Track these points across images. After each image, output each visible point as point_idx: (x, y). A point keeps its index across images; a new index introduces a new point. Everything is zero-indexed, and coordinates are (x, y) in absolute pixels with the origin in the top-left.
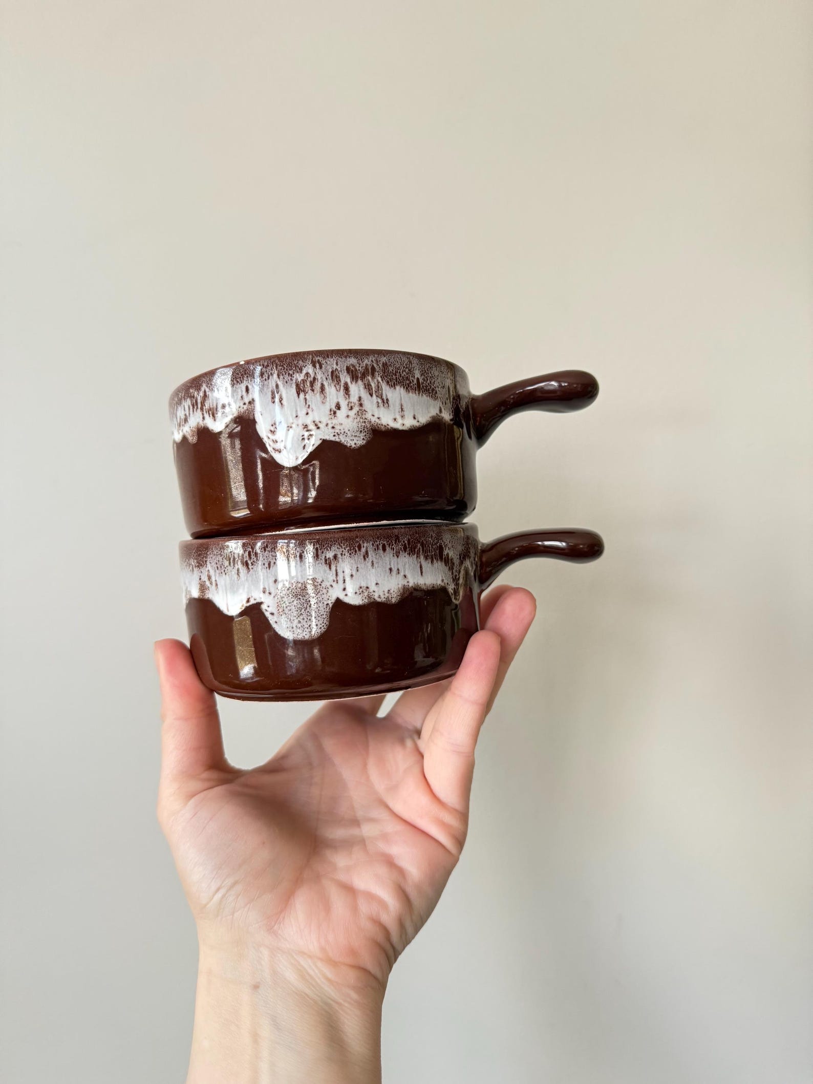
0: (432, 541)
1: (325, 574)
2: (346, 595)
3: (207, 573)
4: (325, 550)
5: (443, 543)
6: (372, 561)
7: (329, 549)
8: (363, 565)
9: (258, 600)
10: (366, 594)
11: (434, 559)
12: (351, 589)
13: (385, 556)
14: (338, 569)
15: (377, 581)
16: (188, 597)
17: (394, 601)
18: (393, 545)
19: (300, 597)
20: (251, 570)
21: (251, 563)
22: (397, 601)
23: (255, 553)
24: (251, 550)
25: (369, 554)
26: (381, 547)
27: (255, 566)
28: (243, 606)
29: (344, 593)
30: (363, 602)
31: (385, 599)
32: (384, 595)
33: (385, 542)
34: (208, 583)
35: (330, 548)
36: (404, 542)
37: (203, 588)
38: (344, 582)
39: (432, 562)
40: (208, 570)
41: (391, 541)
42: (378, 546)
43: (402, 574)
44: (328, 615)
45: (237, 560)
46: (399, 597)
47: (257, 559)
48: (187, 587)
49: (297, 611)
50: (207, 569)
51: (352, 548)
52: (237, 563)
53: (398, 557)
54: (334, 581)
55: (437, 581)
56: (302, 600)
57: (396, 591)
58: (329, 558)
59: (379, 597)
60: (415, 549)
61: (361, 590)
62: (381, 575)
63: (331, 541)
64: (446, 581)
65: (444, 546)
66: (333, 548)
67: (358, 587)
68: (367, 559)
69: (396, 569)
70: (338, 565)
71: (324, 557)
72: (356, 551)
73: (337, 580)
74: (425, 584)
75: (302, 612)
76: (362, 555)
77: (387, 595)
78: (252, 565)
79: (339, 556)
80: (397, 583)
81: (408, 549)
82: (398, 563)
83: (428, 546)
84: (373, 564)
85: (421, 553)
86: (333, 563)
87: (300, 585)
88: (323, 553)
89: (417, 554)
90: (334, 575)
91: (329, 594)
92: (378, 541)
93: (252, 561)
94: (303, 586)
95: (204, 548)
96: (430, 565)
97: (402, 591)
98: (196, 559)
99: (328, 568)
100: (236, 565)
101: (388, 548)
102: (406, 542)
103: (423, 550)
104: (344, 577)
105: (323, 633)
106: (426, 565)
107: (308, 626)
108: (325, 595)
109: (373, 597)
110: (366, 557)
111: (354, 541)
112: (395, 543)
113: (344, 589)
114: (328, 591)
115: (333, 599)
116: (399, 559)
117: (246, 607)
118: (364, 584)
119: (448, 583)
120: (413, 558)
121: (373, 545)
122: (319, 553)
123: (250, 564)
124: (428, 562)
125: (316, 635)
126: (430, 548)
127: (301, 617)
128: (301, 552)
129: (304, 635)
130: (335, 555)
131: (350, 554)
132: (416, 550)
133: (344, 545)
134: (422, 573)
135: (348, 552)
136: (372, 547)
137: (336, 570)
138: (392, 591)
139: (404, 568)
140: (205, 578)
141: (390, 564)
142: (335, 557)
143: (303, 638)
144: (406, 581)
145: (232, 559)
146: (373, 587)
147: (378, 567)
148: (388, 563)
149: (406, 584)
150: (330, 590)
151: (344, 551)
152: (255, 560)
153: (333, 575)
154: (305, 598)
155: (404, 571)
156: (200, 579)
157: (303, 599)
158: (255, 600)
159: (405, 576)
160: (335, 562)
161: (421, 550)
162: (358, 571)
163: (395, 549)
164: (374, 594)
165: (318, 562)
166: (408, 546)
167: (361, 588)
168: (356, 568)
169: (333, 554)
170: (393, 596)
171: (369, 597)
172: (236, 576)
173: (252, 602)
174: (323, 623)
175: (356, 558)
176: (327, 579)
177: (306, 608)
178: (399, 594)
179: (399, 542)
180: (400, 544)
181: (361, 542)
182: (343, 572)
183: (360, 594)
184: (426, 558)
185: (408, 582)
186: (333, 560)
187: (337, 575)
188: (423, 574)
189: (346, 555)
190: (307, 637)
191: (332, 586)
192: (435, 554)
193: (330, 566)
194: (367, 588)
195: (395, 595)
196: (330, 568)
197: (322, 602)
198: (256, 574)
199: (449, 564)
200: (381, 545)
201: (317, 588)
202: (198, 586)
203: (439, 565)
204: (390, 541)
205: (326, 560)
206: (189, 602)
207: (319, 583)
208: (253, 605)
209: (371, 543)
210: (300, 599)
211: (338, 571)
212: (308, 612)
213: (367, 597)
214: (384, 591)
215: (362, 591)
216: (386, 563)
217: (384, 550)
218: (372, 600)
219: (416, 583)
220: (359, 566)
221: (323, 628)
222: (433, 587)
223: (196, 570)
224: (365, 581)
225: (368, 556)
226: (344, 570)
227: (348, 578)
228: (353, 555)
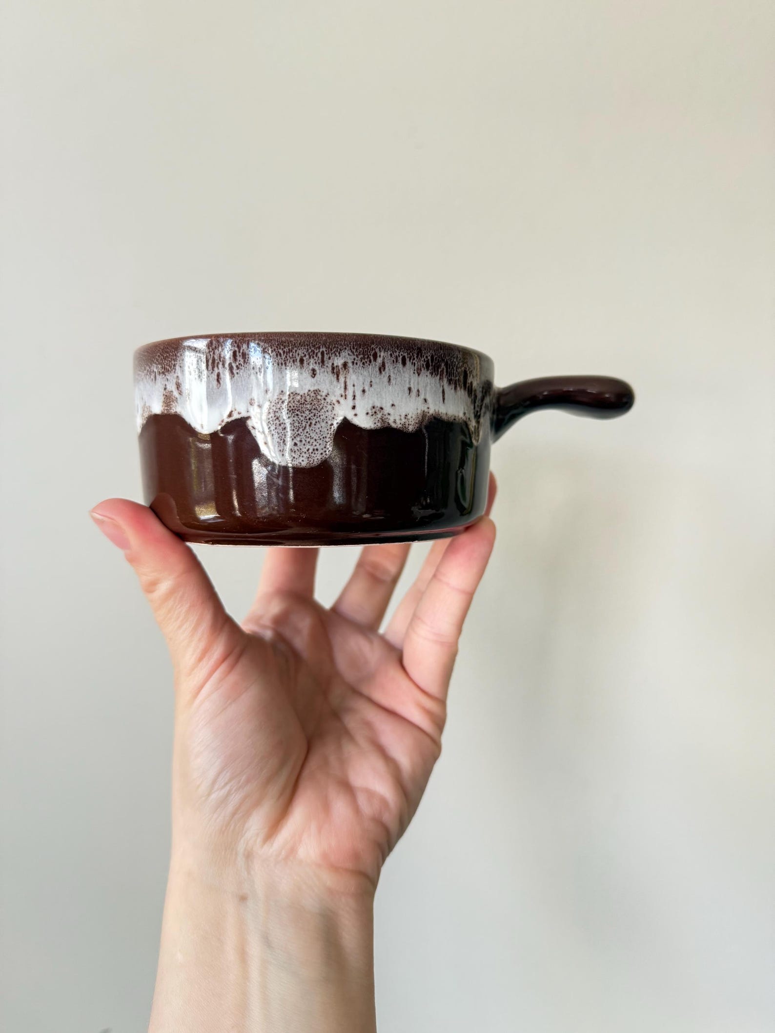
0: (457, 363)
1: (332, 387)
2: (356, 415)
3: (175, 381)
4: (333, 355)
5: (468, 369)
6: (390, 376)
7: (337, 354)
8: (377, 380)
9: (244, 414)
10: (379, 416)
11: (458, 386)
12: (361, 410)
13: (404, 372)
14: (348, 380)
15: (393, 401)
16: (146, 415)
17: (411, 428)
18: (414, 359)
19: (298, 413)
20: (236, 375)
21: (237, 366)
22: (414, 430)
23: (243, 353)
24: (236, 349)
25: (386, 367)
26: (400, 359)
27: (242, 371)
28: (222, 421)
29: (353, 412)
30: (376, 425)
31: (400, 426)
32: (401, 419)
33: (406, 354)
34: (176, 393)
35: (339, 353)
36: (427, 357)
37: (168, 399)
38: (354, 399)
39: (455, 389)
40: (178, 377)
41: (413, 354)
42: (397, 358)
43: (422, 397)
44: (332, 439)
45: (218, 363)
46: (417, 425)
47: (244, 361)
48: (145, 402)
49: (293, 430)
50: (176, 375)
51: (366, 356)
52: (217, 366)
53: (419, 375)
54: (342, 396)
55: (459, 412)
56: (300, 417)
57: (414, 417)
58: (337, 366)
59: (395, 422)
60: (438, 368)
61: (374, 410)
62: (398, 394)
63: (341, 345)
64: (467, 415)
65: (468, 372)
66: (343, 354)
67: (370, 406)
68: (383, 373)
69: (416, 390)
70: (348, 377)
71: (331, 364)
72: (370, 361)
73: (346, 395)
74: (446, 414)
75: (299, 432)
76: (377, 367)
77: (404, 420)
78: (238, 368)
79: (350, 365)
80: (416, 408)
81: (430, 368)
82: (418, 384)
83: (453, 368)
84: (390, 379)
85: (444, 375)
86: (341, 373)
87: (299, 398)
88: (330, 358)
89: (440, 375)
90: (343, 389)
91: (334, 412)
92: (398, 351)
93: (238, 364)
94: (303, 398)
95: (173, 348)
96: (453, 391)
97: (420, 417)
98: (160, 364)
99: (336, 379)
100: (216, 369)
101: (409, 361)
102: (429, 358)
103: (447, 372)
104: (354, 392)
105: (324, 460)
106: (449, 390)
107: (305, 450)
108: (330, 413)
109: (387, 420)
110: (382, 370)
111: (369, 347)
112: (417, 357)
113: (354, 407)
114: (333, 408)
115: (339, 419)
116: (420, 379)
117: (228, 423)
118: (378, 404)
119: (469, 419)
120: (435, 379)
121: (391, 355)
122: (325, 359)
123: (235, 368)
124: (451, 387)
125: (315, 463)
126: (454, 370)
127: (298, 439)
128: (303, 355)
129: (300, 461)
130: (345, 362)
131: (363, 364)
132: (440, 370)
134: (444, 399)
135: (361, 361)
136: (389, 358)
137: (345, 383)
138: (409, 417)
139: (425, 390)
140: (171, 387)
141: (410, 382)
142: (345, 365)
143: (299, 464)
144: (426, 406)
145: (210, 361)
146: (388, 409)
147: (395, 384)
148: (408, 381)
149: (426, 410)
150: (337, 406)
151: (356, 359)
152: (242, 363)
153: (341, 388)
154: (304, 415)
155: (425, 394)
156: (165, 389)
157: (302, 416)
158: (239, 413)
159: (425, 400)
160: (345, 372)
161: (445, 371)
162: (371, 386)
163: (416, 365)
164: (389, 417)
165: (323, 370)
166: (431, 364)
167: (374, 407)
168: (369, 383)
169: (342, 361)
170: (410, 423)
171: (383, 420)
172: (215, 382)
173: (236, 416)
174: (325, 447)
175: (370, 370)
176: (334, 393)
177: (305, 427)
178: (417, 421)
179: (421, 356)
180: (423, 359)
181: (377, 350)
182: (354, 386)
183: (372, 415)
184: (450, 382)
185: (428, 408)
186: (342, 369)
187: (345, 388)
188: (445, 401)
189: (358, 364)
190: (304, 464)
191: (338, 402)
192: (459, 379)
193: (338, 376)
194: (382, 408)
195: (413, 422)
196: (338, 379)
197: (325, 421)
198: (242, 381)
199: (471, 396)
200: (401, 357)
201: (320, 403)
202: (162, 398)
203: (462, 393)
204: (411, 354)
205: (333, 369)
206: (147, 422)
207: (323, 397)
208: (236, 420)
209: (389, 353)
210: (297, 415)
211: (348, 383)
212: (307, 432)
213: (380, 420)
214: (400, 416)
215: (375, 412)
216: (405, 381)
217: (404, 363)
218: (386, 425)
219: (437, 411)
220: (373, 380)
221: (324, 454)
222: (455, 419)
223: (159, 377)
224: (379, 399)
225: (384, 369)
226: (356, 384)
227: (358, 394)
228: (367, 366)
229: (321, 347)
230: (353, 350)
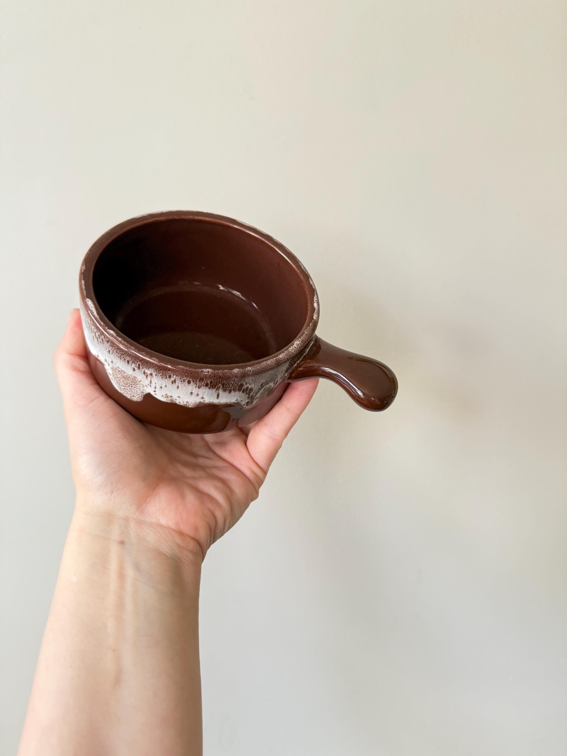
0: (233, 383)
1: (143, 379)
2: (156, 394)
4: (145, 368)
5: (243, 384)
6: (178, 386)
7: (147, 368)
8: (170, 386)
9: (103, 362)
10: (170, 398)
11: (232, 392)
12: (159, 393)
13: (188, 386)
15: (179, 395)
17: (190, 406)
18: (197, 382)
22: (193, 407)
23: (102, 339)
25: (177, 382)
26: (187, 381)
27: (102, 345)
30: (167, 401)
31: (183, 405)
32: (184, 403)
33: (191, 380)
35: (149, 368)
36: (207, 382)
38: (155, 388)
39: (229, 393)
42: (184, 380)
43: (200, 396)
44: (143, 397)
46: (195, 406)
49: (124, 383)
51: (164, 375)
53: (199, 388)
54: (148, 385)
58: (147, 373)
59: (180, 403)
62: (183, 393)
63: (150, 365)
64: (240, 400)
66: (151, 369)
67: (165, 394)
69: (196, 394)
70: (153, 379)
71: (143, 370)
72: (167, 377)
73: (151, 385)
74: (219, 402)
76: (171, 381)
77: (186, 403)
79: (154, 375)
80: (195, 400)
81: (209, 386)
82: (198, 391)
85: (220, 389)
86: (149, 376)
87: (126, 374)
88: (143, 368)
89: (217, 389)
91: (144, 388)
92: (185, 378)
94: (128, 376)
96: (226, 394)
97: (198, 403)
101: (193, 383)
102: (209, 382)
103: (223, 387)
104: (155, 386)
105: (138, 402)
106: (223, 394)
108: (141, 387)
111: (166, 372)
112: (199, 382)
113: (155, 391)
115: (147, 392)
116: (200, 390)
118: (169, 394)
119: (242, 401)
120: (213, 390)
121: (180, 378)
122: (140, 367)
126: (229, 386)
127: (126, 387)
128: (129, 360)
131: (162, 377)
132: (216, 387)
133: (159, 371)
134: (218, 397)
138: (189, 402)
139: (203, 394)
142: (151, 374)
143: (126, 396)
144: (203, 400)
146: (175, 397)
147: (182, 389)
148: (191, 390)
150: (146, 387)
151: (158, 374)
153: (148, 381)
155: (203, 396)
157: (128, 381)
158: (101, 359)
159: (203, 398)
160: (151, 376)
161: (221, 387)
162: (166, 387)
163: (198, 384)
164: (176, 400)
165: (139, 371)
167: (167, 395)
168: (165, 385)
169: (150, 372)
170: (190, 404)
175: (166, 381)
176: (144, 382)
177: (129, 386)
178: (195, 404)
179: (202, 381)
180: (204, 382)
181: (172, 375)
183: (166, 397)
184: (224, 391)
185: (205, 400)
187: (151, 382)
189: (159, 376)
190: (128, 397)
192: (233, 389)
193: (147, 377)
194: (172, 396)
195: (193, 404)
197: (139, 389)
198: (102, 349)
200: (187, 380)
204: (195, 380)
205: (144, 373)
207: (138, 381)
210: (126, 380)
212: (129, 388)
213: (171, 400)
214: (183, 401)
215: (168, 397)
216: (189, 389)
217: (189, 383)
218: (174, 402)
219: (211, 401)
220: (168, 385)
221: (138, 399)
225: (175, 383)
226: (156, 383)
227: (158, 388)
228: (164, 379)
229: (139, 361)
230: (156, 370)
